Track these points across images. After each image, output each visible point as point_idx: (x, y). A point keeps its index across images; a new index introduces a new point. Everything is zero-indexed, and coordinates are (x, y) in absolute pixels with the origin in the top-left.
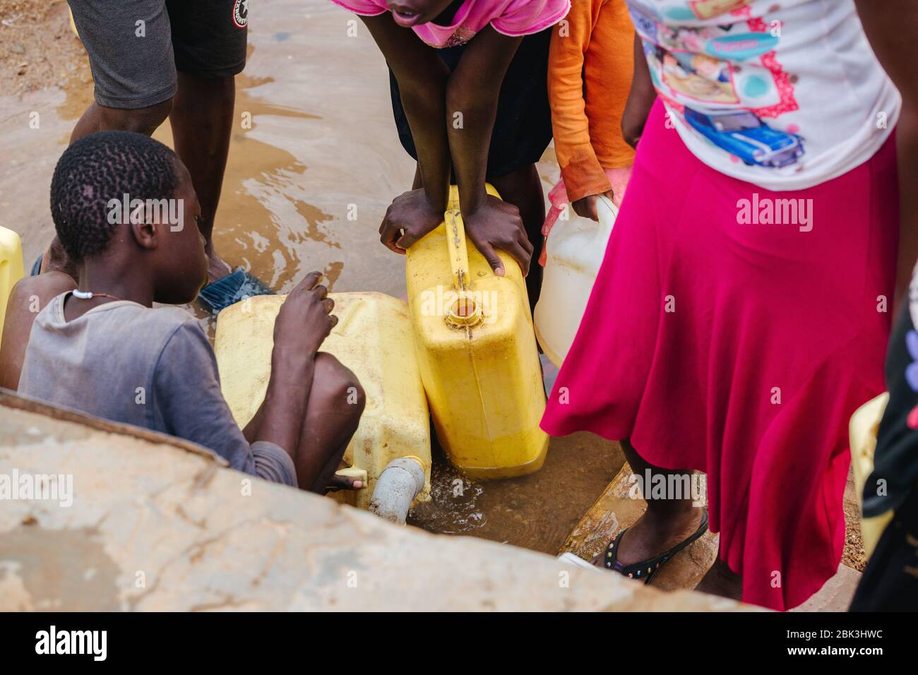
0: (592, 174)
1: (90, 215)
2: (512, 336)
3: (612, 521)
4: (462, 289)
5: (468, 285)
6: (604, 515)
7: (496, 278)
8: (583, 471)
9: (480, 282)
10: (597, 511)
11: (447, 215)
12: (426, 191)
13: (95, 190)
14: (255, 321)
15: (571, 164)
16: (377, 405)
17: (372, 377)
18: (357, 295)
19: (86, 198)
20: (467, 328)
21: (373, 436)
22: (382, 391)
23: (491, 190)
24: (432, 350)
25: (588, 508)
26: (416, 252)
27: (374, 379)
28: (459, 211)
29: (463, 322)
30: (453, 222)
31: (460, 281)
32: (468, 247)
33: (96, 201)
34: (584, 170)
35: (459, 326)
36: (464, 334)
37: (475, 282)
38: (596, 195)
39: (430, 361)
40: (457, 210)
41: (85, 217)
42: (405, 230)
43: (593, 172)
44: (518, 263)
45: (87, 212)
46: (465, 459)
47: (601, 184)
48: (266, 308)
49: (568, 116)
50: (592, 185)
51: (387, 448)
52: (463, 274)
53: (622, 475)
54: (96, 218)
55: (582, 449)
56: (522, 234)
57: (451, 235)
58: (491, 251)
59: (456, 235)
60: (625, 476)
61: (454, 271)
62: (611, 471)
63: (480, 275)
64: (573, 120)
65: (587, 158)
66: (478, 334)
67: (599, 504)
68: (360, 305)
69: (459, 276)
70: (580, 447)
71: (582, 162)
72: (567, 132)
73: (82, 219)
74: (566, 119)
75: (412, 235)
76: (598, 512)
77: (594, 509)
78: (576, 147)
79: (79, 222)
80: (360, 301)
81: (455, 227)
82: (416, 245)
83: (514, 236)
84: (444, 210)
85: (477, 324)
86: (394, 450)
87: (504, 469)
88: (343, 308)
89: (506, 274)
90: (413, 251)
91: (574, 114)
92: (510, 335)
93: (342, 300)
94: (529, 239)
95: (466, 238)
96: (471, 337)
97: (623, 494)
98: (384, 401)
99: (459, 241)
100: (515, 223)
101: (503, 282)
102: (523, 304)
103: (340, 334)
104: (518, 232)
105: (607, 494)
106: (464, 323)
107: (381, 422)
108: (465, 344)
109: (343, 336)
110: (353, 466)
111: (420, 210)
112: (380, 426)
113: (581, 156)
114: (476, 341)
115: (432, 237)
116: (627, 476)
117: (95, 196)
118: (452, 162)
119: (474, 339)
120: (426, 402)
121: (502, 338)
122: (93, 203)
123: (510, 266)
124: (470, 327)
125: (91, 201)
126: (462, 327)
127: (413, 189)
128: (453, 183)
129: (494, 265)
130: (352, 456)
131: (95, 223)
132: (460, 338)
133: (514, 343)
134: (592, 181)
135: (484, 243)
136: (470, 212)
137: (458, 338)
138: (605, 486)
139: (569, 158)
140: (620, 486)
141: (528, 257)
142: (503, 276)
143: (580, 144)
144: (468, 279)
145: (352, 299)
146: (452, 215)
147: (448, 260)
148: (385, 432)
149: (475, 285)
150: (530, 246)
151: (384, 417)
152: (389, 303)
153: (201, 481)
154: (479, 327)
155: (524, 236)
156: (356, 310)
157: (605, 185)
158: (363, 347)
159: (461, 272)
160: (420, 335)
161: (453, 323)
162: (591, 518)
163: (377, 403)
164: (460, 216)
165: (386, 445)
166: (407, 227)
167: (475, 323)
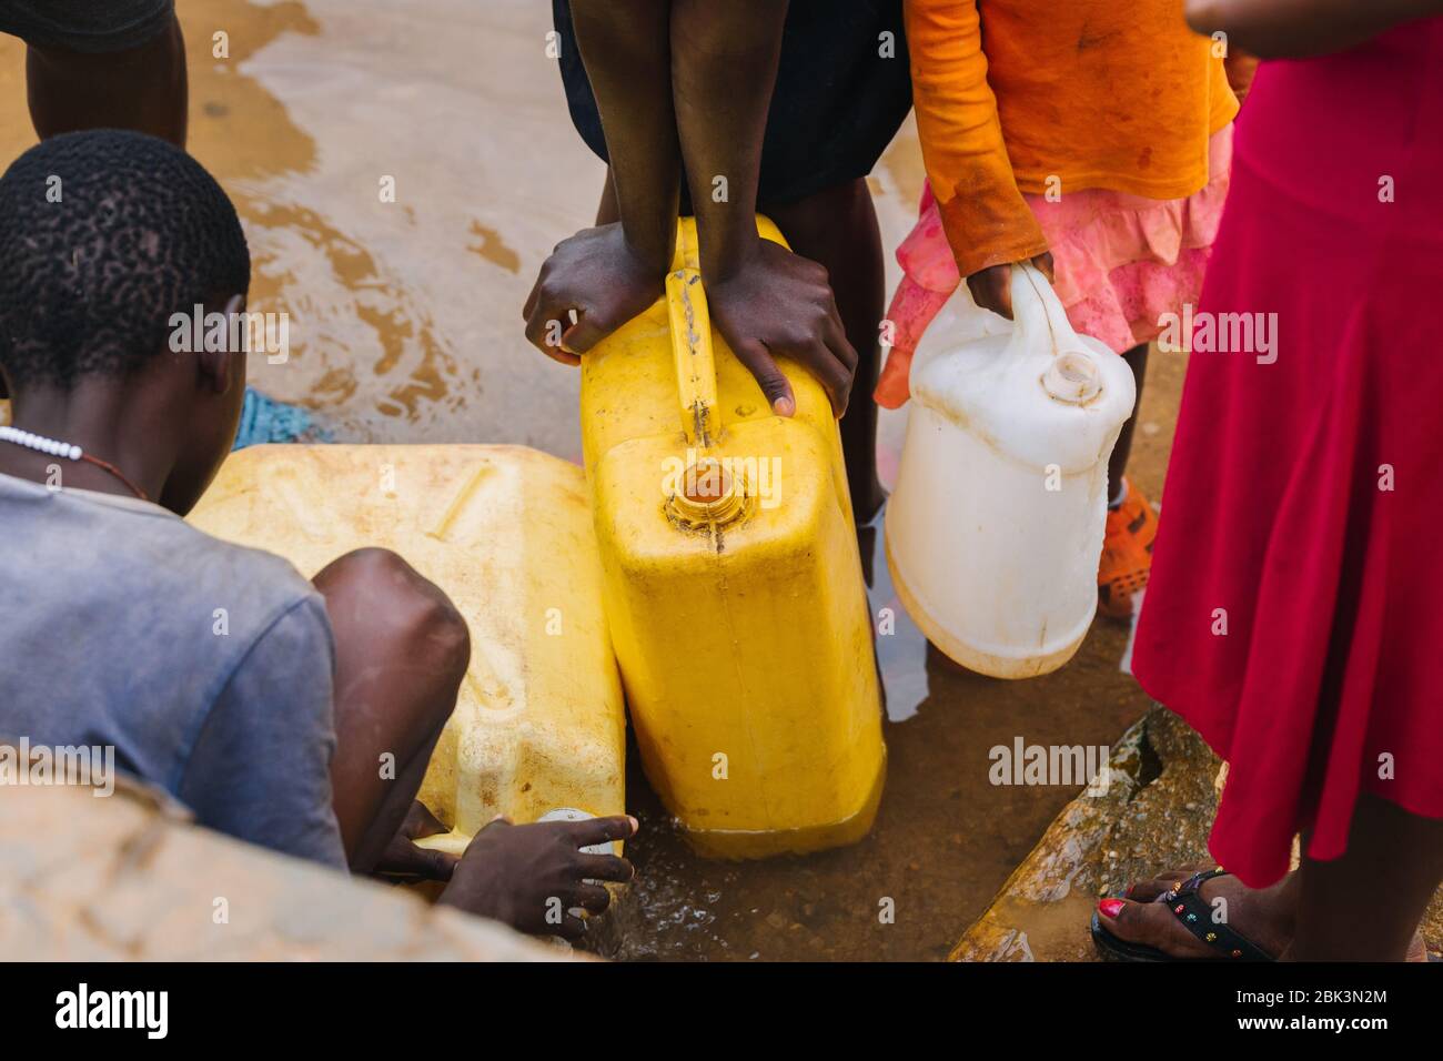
0: (1002, 220)
1: (145, 291)
2: (810, 547)
3: (1021, 951)
4: (703, 443)
5: (715, 435)
6: (1004, 939)
7: (775, 420)
8: (959, 841)
9: (743, 429)
10: (986, 929)
11: (671, 281)
12: (626, 231)
13: (163, 246)
14: (253, 501)
15: (959, 196)
16: (512, 699)
17: (504, 635)
18: (479, 452)
19: (143, 255)
20: (713, 528)
21: (500, 767)
22: (525, 669)
23: (768, 231)
24: (636, 574)
25: (970, 922)
26: (602, 362)
27: (507, 639)
28: (698, 274)
29: (705, 514)
30: (685, 296)
31: (697, 427)
32: (715, 352)
33: (163, 267)
34: (986, 210)
35: (695, 523)
36: (705, 542)
37: (733, 427)
38: (1009, 265)
39: (631, 600)
40: (694, 271)
41: (134, 296)
42: (579, 313)
43: (1003, 213)
44: (824, 388)
45: (141, 285)
46: (703, 812)
47: (1020, 240)
48: (279, 473)
49: (948, 94)
50: (1001, 243)
51: (529, 793)
52: (705, 411)
53: (1042, 852)
54: (156, 301)
55: (957, 795)
56: (833, 326)
57: (678, 326)
58: (767, 362)
59: (691, 326)
60: (1048, 854)
61: (686, 404)
62: (1017, 840)
63: (741, 414)
64: (960, 103)
65: (991, 183)
66: (737, 541)
67: (992, 913)
68: (484, 473)
69: (696, 415)
70: (953, 790)
71: (982, 194)
72: (947, 130)
73: (126, 295)
74: (945, 102)
75: (595, 325)
76: (991, 931)
77: (982, 924)
78: (968, 161)
79: (117, 301)
80: (485, 465)
81: (689, 309)
82: (603, 346)
83: (815, 331)
84: (666, 270)
85: (735, 520)
86: (545, 798)
87: (788, 833)
88: (447, 480)
89: (796, 414)
90: (596, 358)
91: (961, 91)
92: (806, 544)
93: (446, 462)
94: (847, 336)
95: (712, 333)
96: (720, 547)
97: (1044, 892)
98: (527, 690)
99: (698, 339)
100: (819, 301)
101: (790, 427)
102: (834, 476)
103: (438, 538)
104: (823, 321)
105: (1011, 892)
106: (705, 517)
107: (519, 737)
108: (707, 562)
109: (445, 541)
110: (455, 829)
111: (611, 270)
112: (515, 744)
113: (979, 179)
114: (731, 556)
115: (637, 329)
116: (1054, 854)
117: (161, 255)
118: (683, 168)
119: (726, 552)
120: (620, 693)
121: (788, 551)
122: (156, 270)
123: (807, 394)
124: (719, 526)
125: (152, 264)
126: (702, 526)
127: (598, 224)
128: (687, 212)
129: (773, 390)
130: (454, 809)
131: (150, 310)
132: (698, 550)
133: (814, 561)
134: (1001, 234)
135: (750, 343)
136: (721, 276)
137: (692, 547)
138: (1005, 876)
139: (954, 183)
140: (1038, 876)
141: (846, 377)
142: (791, 415)
143: (975, 154)
144: (715, 421)
145: (466, 461)
146: (682, 282)
147: (671, 378)
148: (527, 760)
149: (730, 434)
150: (851, 353)
151: (525, 726)
152: (548, 471)
153: (134, 854)
154: (738, 526)
155: (838, 331)
156: (475, 484)
157: (1030, 244)
158: (486, 567)
159: (700, 407)
160: (610, 543)
161: (681, 516)
162: (974, 945)
163: (511, 695)
164: (699, 285)
165: (528, 787)
166: (582, 307)
167: (730, 516)
